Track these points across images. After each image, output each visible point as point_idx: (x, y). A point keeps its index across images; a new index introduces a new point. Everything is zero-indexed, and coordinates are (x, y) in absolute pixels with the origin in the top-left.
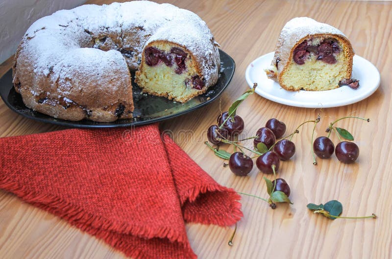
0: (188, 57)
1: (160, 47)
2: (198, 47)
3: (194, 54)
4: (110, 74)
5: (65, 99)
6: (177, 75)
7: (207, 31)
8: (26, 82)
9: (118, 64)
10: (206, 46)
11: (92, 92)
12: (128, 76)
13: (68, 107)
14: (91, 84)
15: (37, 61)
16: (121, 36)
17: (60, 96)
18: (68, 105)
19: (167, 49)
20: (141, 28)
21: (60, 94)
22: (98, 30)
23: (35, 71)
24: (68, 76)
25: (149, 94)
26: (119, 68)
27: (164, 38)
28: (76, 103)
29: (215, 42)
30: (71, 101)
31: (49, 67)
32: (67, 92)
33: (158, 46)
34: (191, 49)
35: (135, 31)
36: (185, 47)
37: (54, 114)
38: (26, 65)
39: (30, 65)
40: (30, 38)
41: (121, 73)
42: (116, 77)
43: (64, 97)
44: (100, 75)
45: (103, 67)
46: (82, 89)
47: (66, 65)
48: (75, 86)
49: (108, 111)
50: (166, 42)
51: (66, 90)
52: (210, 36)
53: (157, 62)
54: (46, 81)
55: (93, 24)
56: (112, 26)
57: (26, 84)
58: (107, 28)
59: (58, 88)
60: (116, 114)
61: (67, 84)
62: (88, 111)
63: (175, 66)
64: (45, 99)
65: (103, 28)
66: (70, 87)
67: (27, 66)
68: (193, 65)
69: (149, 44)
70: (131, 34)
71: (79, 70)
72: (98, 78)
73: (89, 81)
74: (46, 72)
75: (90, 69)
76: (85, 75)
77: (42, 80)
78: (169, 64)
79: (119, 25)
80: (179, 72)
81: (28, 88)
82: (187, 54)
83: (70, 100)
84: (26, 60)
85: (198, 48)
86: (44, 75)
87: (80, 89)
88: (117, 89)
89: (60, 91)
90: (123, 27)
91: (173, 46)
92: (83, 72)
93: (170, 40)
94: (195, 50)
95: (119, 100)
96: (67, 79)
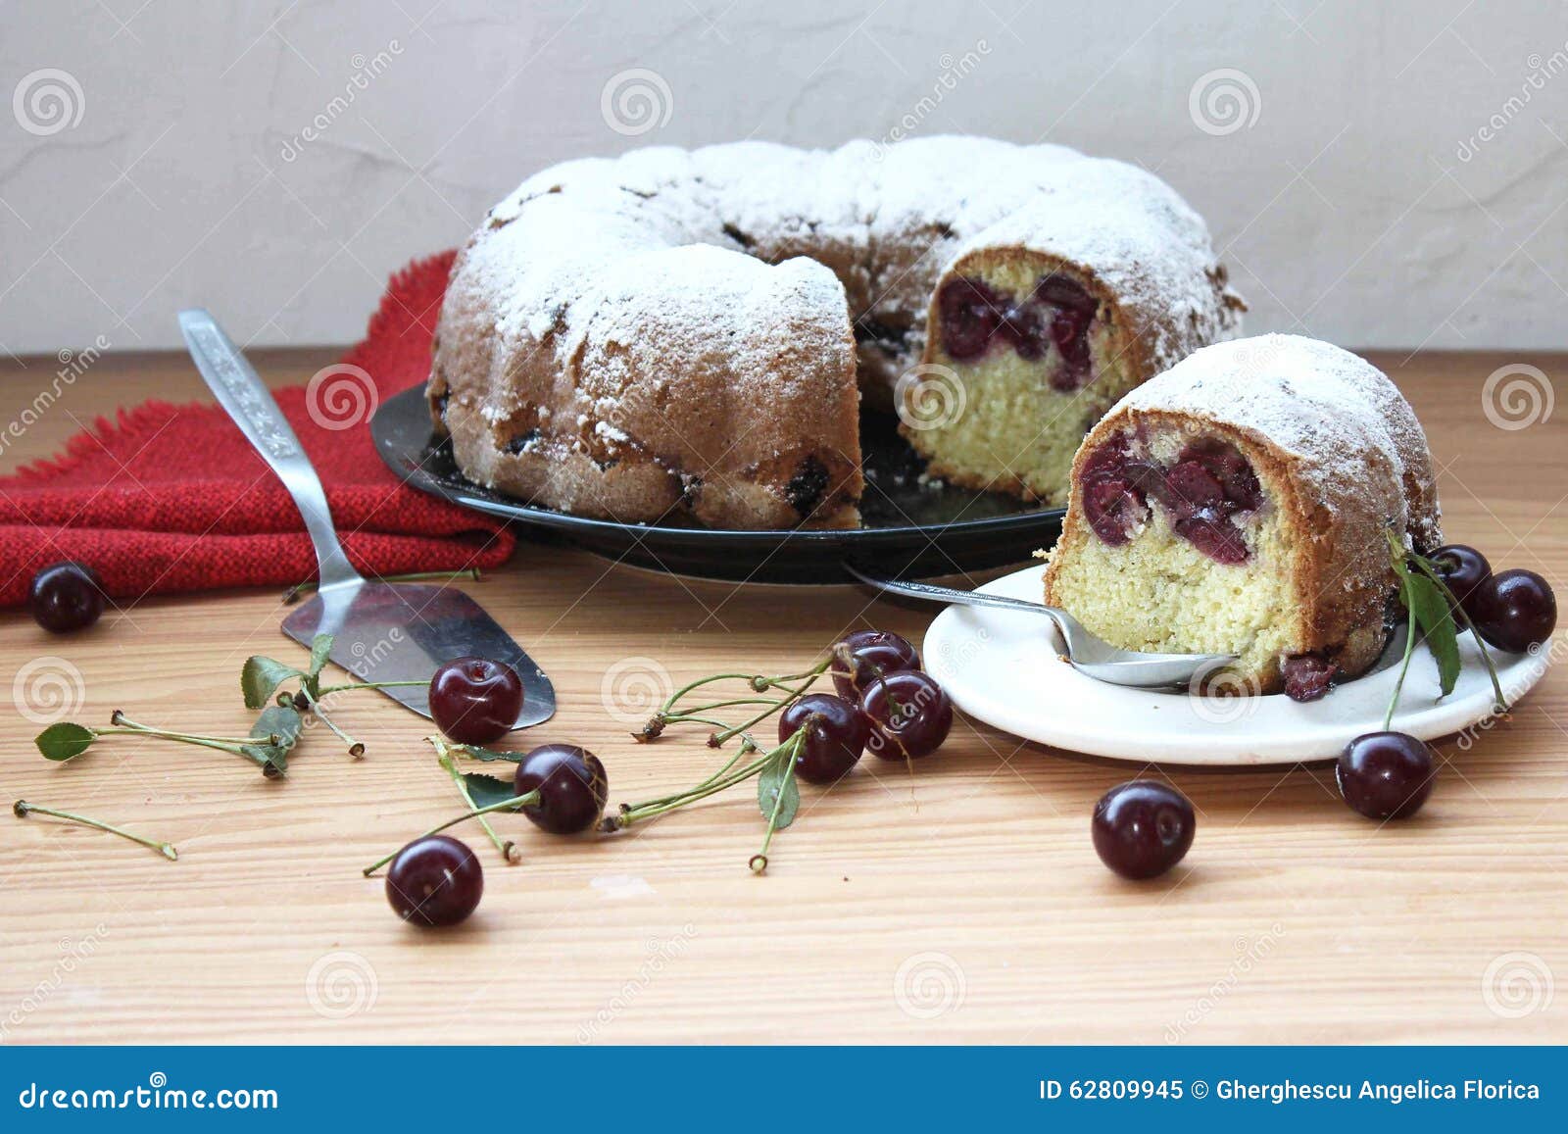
0: (1100, 313)
1: (999, 277)
2: (1142, 279)
3: (1123, 301)
4: (775, 332)
5: (600, 427)
6: (1059, 395)
7: (1199, 240)
8: (467, 377)
9: (811, 300)
10: (1177, 280)
11: (702, 402)
12: (848, 347)
13: (614, 460)
14: (701, 369)
15: (513, 290)
16: (867, 265)
17: (582, 419)
18: (611, 451)
19: (1023, 284)
20: (944, 230)
21: (582, 408)
22: (776, 227)
23: (500, 326)
24: (615, 336)
25: (952, 481)
26: (813, 312)
27: (1011, 239)
28: (640, 444)
29: (1230, 290)
30: (623, 437)
31: (553, 305)
32: (611, 400)
33: (990, 276)
34: (1112, 280)
35: (920, 241)
36: (1089, 273)
37: (562, 496)
38: (470, 306)
39: (483, 307)
40: (499, 224)
41: (820, 332)
42: (800, 345)
43: (600, 419)
44: (737, 337)
45: (751, 309)
46: (665, 388)
47: (614, 297)
48: (640, 375)
49: (764, 482)
50: (1019, 254)
51: (607, 393)
52: (1208, 260)
53: (986, 341)
54: (536, 360)
55: (759, 204)
56: (835, 218)
57: (468, 385)
58: (812, 226)
59: (578, 384)
60: (792, 495)
61: (611, 367)
62: (686, 477)
63: (1051, 357)
64: (531, 436)
65: (795, 223)
66: (623, 377)
67: (474, 313)
68: (1120, 347)
69: (956, 267)
70: (907, 256)
71: (658, 313)
72: (731, 349)
73: (695, 357)
74: (540, 325)
75: (701, 311)
76: (680, 330)
77: (521, 356)
78: (1030, 349)
79: (863, 217)
80: (1064, 384)
81: (472, 402)
82: (1095, 304)
83: (622, 431)
84: (473, 291)
85: (1141, 281)
86: (531, 338)
87: (658, 384)
88: (800, 392)
89: (586, 398)
90: (876, 225)
91: (1046, 271)
92: (672, 320)
93: (1033, 245)
94: (1127, 285)
95: (804, 440)
96: (614, 348)
